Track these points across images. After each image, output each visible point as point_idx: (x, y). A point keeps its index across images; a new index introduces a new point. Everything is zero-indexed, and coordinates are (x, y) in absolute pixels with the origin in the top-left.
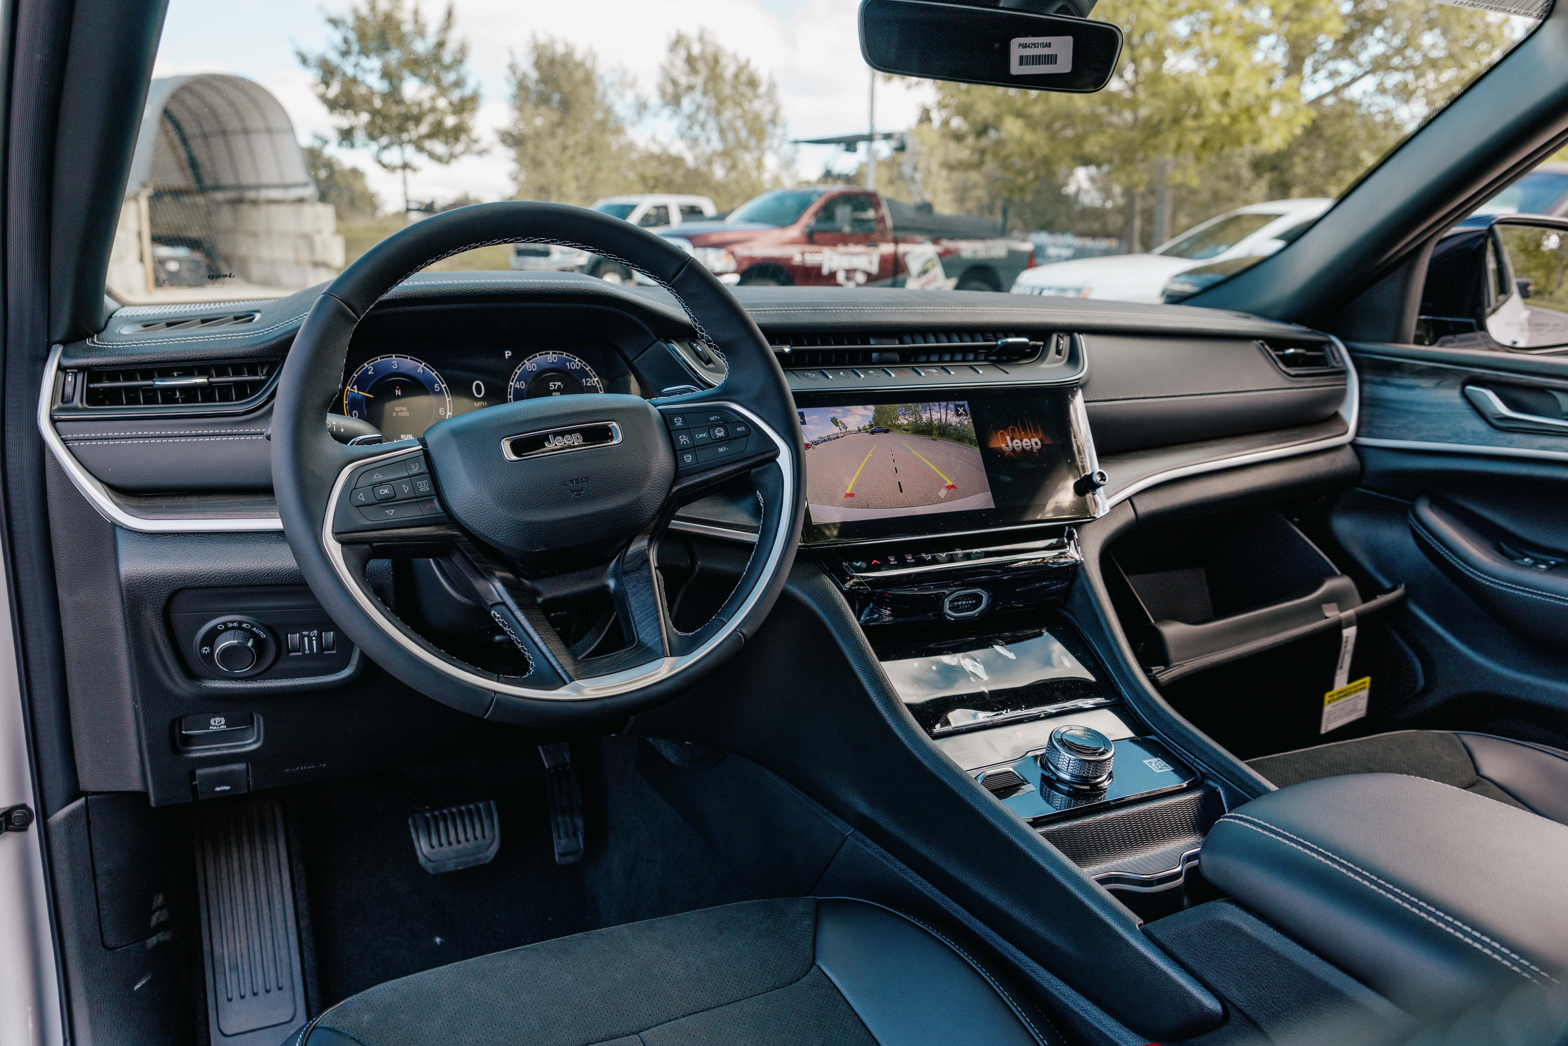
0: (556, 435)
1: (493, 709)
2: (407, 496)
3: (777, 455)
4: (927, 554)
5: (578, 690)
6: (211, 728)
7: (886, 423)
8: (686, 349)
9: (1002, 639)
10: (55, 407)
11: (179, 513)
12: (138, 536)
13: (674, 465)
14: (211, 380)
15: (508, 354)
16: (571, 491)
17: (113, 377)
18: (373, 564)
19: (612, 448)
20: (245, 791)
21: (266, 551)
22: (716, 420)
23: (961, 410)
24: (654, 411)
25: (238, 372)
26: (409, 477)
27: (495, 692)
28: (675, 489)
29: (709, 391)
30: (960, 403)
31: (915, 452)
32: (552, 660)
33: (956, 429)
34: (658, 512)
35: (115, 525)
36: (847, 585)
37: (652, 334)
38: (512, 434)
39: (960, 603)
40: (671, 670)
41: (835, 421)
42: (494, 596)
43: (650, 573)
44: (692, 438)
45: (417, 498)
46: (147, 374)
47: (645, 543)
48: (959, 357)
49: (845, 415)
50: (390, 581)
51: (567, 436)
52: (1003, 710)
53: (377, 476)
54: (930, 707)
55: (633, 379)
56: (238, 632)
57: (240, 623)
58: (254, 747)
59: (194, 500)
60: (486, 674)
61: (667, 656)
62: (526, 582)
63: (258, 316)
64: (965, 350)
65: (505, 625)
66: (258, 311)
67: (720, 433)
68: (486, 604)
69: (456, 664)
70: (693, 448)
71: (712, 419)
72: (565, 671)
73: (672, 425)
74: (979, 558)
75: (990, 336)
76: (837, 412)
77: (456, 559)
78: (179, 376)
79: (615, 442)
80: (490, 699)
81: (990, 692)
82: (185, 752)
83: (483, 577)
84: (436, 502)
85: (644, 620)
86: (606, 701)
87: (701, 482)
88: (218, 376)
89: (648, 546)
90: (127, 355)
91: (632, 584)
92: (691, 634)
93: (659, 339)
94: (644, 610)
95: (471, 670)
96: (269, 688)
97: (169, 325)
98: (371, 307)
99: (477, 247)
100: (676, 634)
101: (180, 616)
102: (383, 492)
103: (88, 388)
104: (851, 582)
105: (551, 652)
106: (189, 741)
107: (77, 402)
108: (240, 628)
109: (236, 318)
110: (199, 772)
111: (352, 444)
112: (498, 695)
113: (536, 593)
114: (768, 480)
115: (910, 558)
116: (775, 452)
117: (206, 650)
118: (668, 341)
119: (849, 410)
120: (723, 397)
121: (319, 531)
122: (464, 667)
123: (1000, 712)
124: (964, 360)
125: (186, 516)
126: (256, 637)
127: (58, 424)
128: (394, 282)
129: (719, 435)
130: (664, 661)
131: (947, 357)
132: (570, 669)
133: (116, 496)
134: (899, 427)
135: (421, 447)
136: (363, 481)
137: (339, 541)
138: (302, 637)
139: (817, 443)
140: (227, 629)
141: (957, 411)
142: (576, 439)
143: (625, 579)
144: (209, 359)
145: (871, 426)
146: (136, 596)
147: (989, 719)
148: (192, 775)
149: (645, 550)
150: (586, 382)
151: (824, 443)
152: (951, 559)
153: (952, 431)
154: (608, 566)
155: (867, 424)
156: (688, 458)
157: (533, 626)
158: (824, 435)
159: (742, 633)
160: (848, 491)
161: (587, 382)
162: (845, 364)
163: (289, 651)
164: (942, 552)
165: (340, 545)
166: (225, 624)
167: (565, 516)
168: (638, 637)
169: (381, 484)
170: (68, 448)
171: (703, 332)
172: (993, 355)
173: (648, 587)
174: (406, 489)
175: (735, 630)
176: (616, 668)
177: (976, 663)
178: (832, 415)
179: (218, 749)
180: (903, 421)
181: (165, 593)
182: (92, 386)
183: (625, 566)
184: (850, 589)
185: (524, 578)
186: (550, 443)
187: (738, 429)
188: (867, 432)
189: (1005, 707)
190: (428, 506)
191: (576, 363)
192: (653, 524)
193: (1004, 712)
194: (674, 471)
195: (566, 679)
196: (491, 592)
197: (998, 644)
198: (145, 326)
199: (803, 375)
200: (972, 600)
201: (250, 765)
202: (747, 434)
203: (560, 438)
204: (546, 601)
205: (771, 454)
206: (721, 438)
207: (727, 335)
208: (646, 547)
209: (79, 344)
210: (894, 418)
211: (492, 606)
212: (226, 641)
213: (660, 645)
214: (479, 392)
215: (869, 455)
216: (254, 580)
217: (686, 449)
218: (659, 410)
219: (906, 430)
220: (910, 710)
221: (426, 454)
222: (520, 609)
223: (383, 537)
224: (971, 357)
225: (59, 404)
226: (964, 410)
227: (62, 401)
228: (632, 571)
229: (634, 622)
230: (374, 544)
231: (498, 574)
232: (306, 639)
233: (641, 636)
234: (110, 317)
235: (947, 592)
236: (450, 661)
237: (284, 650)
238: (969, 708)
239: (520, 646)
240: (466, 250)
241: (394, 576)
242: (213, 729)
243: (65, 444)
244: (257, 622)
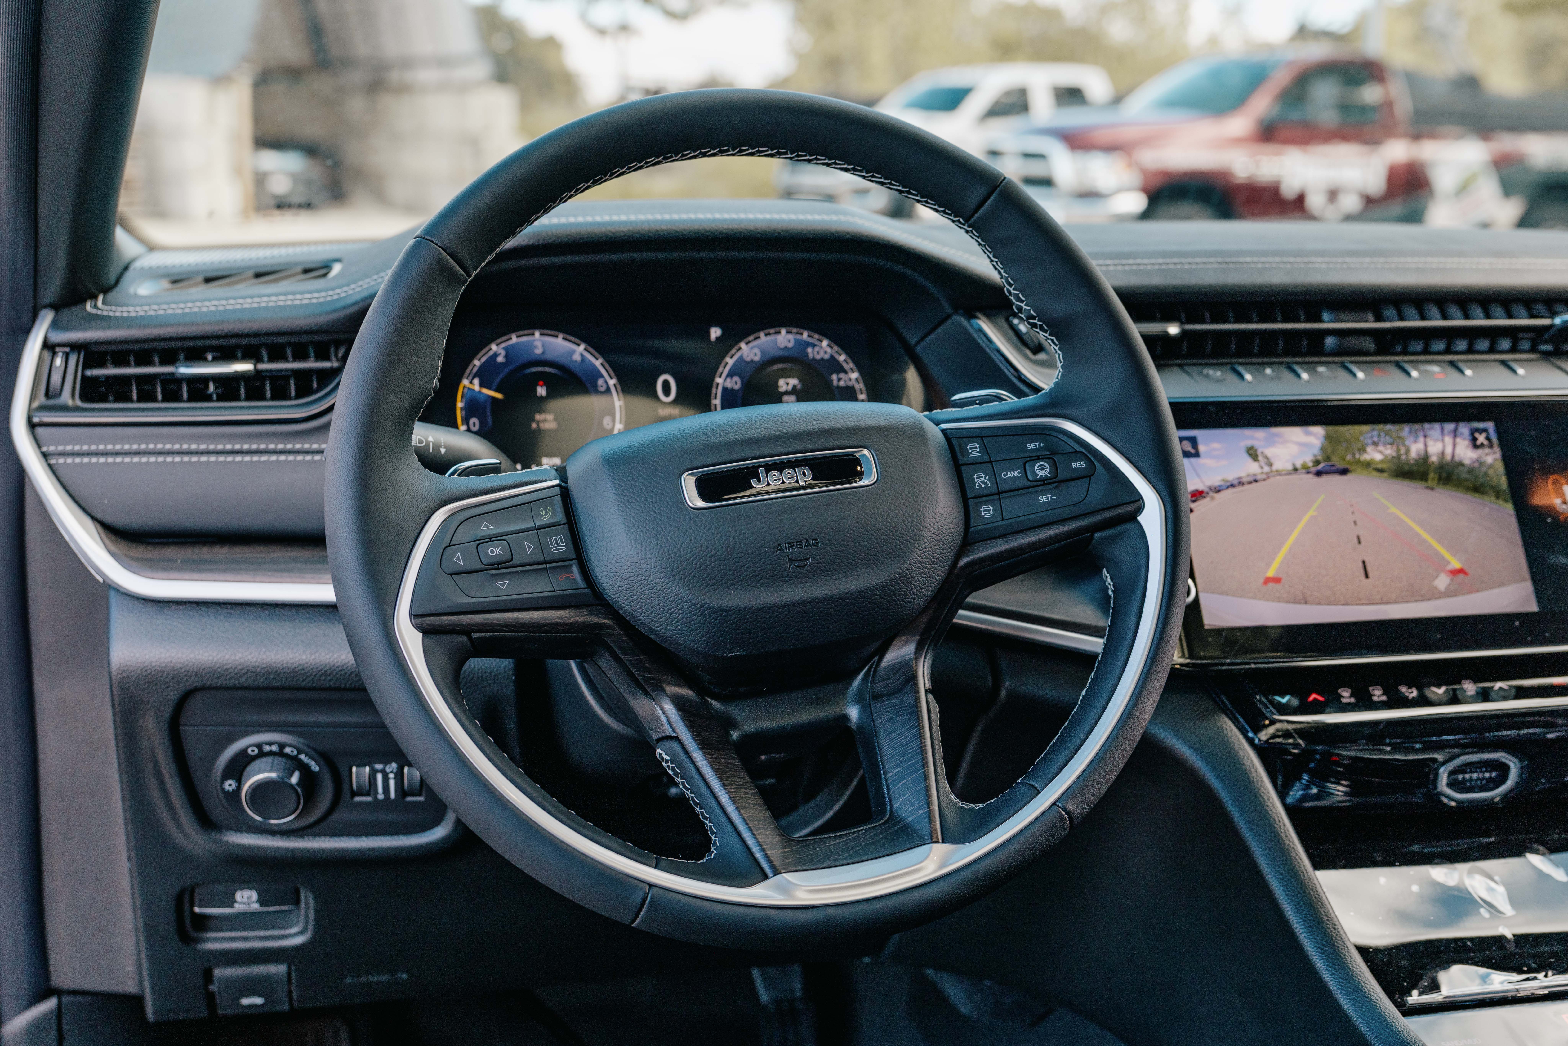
0: (769, 468)
1: (647, 912)
2: (530, 560)
3: (1140, 510)
4: (1410, 687)
5: (785, 890)
6: (236, 905)
7: (1343, 458)
8: (1000, 329)
9: (1542, 843)
10: (36, 404)
11: (200, 571)
12: (139, 605)
13: (962, 522)
14: (261, 366)
15: (715, 333)
16: (790, 560)
17: (121, 359)
18: (475, 664)
19: (859, 492)
20: (285, 1007)
21: (325, 635)
22: (1036, 450)
23: (1481, 438)
24: (934, 432)
25: (300, 355)
26: (536, 529)
27: (651, 885)
28: (963, 561)
29: (1031, 399)
30: (1481, 425)
31: (1393, 510)
32: (747, 835)
33: (1471, 471)
34: (933, 599)
35: (109, 587)
36: (1264, 735)
37: (944, 302)
38: (699, 464)
39: (1467, 776)
40: (942, 866)
41: (1253, 454)
42: (662, 726)
43: (917, 699)
44: (995, 478)
45: (545, 563)
46: (169, 358)
47: (911, 648)
48: (1483, 345)
49: (1270, 442)
50: (509, 690)
51: (786, 471)
52: (1538, 971)
53: (486, 526)
54: (1404, 958)
55: (912, 377)
56: (278, 759)
57: (282, 746)
58: (299, 940)
59: (223, 552)
60: (639, 855)
61: (938, 842)
62: (715, 704)
63: (337, 268)
64: (1494, 334)
65: (676, 774)
66: (338, 260)
67: (1042, 470)
68: (650, 737)
69: (592, 835)
70: (997, 495)
71: (1031, 446)
72: (767, 857)
73: (963, 456)
74: (1505, 698)
75: (1541, 308)
76: (1256, 436)
77: (605, 662)
78: (215, 359)
79: (865, 482)
80: (641, 895)
81: (1517, 937)
82: (197, 941)
83: (645, 693)
84: (575, 570)
85: (903, 778)
86: (831, 912)
87: (1007, 551)
88: (272, 359)
89: (916, 653)
90: (140, 327)
91: (886, 716)
92: (981, 805)
93: (956, 311)
94: (903, 762)
95: (615, 846)
96: (322, 851)
97: (208, 280)
98: (489, 258)
99: (658, 163)
100: (955, 805)
101: (190, 732)
102: (492, 552)
103: (83, 376)
104: (1271, 730)
105: (747, 824)
106: (203, 923)
107: (66, 398)
108: (281, 754)
109: (306, 271)
110: (219, 973)
111: (452, 474)
112: (654, 890)
113: (730, 724)
114: (1121, 552)
115: (1378, 694)
116: (1137, 505)
117: (230, 785)
118: (971, 316)
119: (1278, 435)
120: (1050, 411)
121: (389, 611)
122: (603, 840)
123: (1532, 975)
124: (1492, 350)
125: (209, 576)
126: (304, 769)
127: (40, 431)
128: (526, 219)
129: (1041, 474)
130: (931, 849)
131: (1462, 345)
132: (775, 853)
133: (112, 541)
134: (1368, 465)
135: (557, 482)
136: (465, 534)
137: (419, 628)
138: (374, 772)
139: (1218, 490)
140: (262, 754)
141: (1474, 440)
142: (803, 477)
143: (876, 706)
144: (257, 334)
145: (1317, 462)
146: (130, 697)
147: (1512, 987)
148: (208, 976)
149: (910, 661)
150: (837, 380)
151: (1231, 490)
152: (1454, 700)
153: (1464, 475)
154: (850, 684)
155: (1308, 459)
156: (987, 511)
157: (720, 777)
158: (1231, 476)
159: (1066, 811)
160: (1271, 573)
161: (839, 380)
162: (1276, 355)
163: (354, 794)
164: (1439, 686)
165: (422, 634)
166: (259, 746)
167: (778, 601)
168: (891, 805)
169: (490, 539)
170: (50, 466)
171: (1022, 302)
172: (1546, 342)
173: (912, 723)
174: (529, 548)
175: (1054, 804)
176: (851, 856)
177: (1493, 884)
178: (1249, 443)
179: (246, 939)
180: (1375, 455)
181: (174, 694)
182: (89, 373)
183: (876, 686)
184: (1267, 742)
185: (711, 698)
186: (759, 481)
187: (1074, 465)
188: (1308, 473)
189: (1543, 966)
190: (563, 577)
191: (823, 349)
192: (925, 619)
193: (1541, 976)
194: (961, 532)
195: (768, 871)
196: (657, 719)
197: (1536, 852)
198: (175, 282)
199: (1201, 374)
200: (1490, 772)
201: (293, 968)
202: (1088, 475)
203: (776, 473)
204: (748, 738)
205: (1130, 508)
206: (1044, 481)
207: (1059, 308)
208: (913, 656)
209: (75, 310)
210: (1359, 450)
211: (659, 740)
212: (259, 772)
213: (926, 822)
214: (667, 391)
215: (1311, 512)
216: (304, 680)
217: (984, 497)
218: (943, 431)
219: (1381, 471)
220: (1366, 961)
221: (565, 493)
222: (701, 749)
223: (490, 625)
224: (1506, 344)
225: (41, 399)
226: (1488, 438)
227: (47, 395)
228: (887, 695)
229: (886, 781)
230: (474, 635)
231: (670, 689)
232: (379, 777)
233: (895, 806)
234: (126, 268)
235: (1440, 757)
236: (582, 830)
237: (346, 793)
238: (1475, 964)
239: (698, 809)
240: (640, 168)
241: (517, 683)
242: (238, 908)
243: (46, 460)
244: (308, 746)
